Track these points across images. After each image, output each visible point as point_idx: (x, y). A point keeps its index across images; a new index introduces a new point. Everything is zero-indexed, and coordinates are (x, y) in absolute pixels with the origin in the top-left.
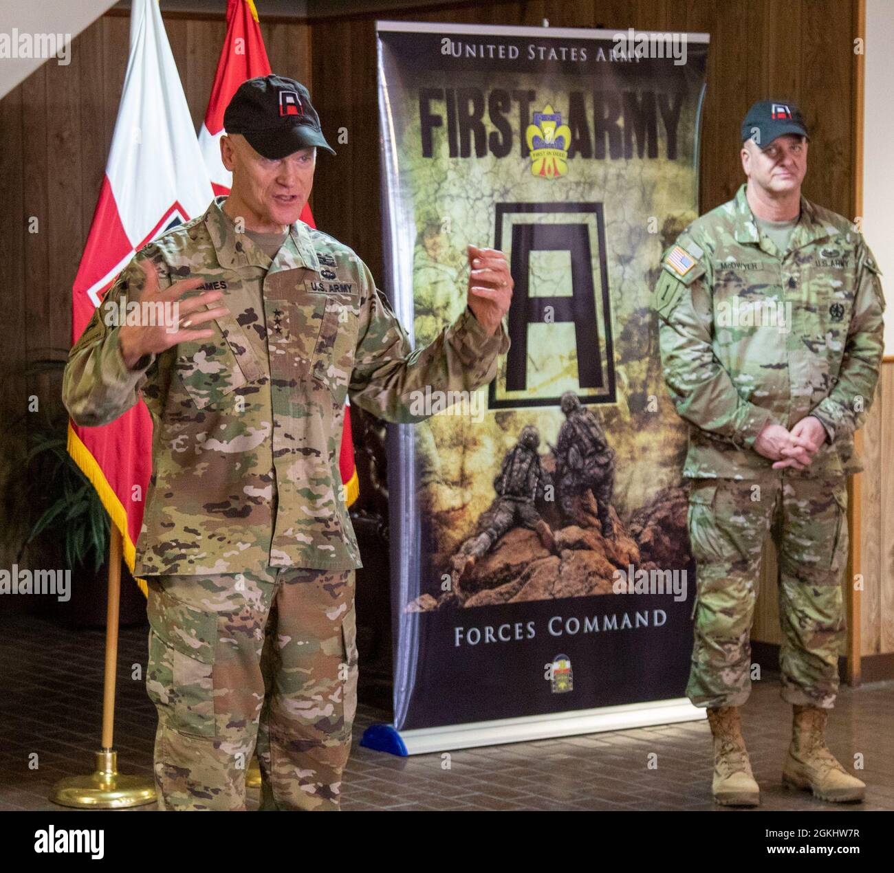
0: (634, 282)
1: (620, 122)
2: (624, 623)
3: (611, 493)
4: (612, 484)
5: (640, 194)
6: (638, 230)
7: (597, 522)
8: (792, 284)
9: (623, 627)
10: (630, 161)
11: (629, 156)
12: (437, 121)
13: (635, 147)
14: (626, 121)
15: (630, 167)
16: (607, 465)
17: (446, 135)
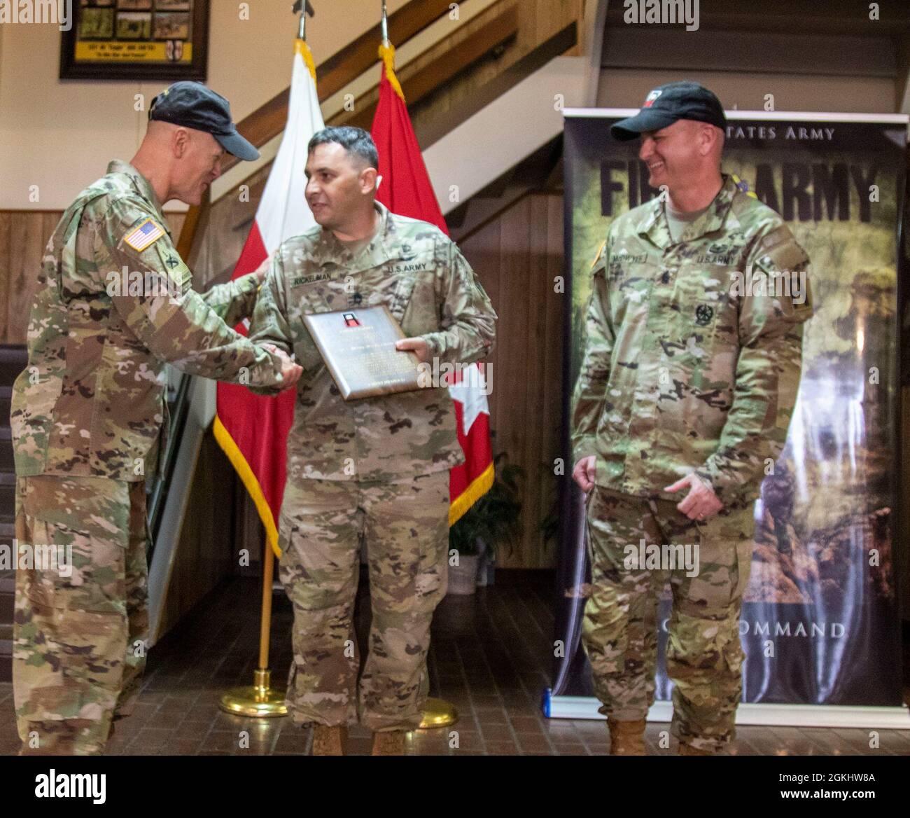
0: (821, 328)
1: (810, 189)
2: (798, 631)
3: (790, 513)
4: (791, 506)
5: (829, 251)
6: (827, 283)
7: (774, 538)
8: (665, 278)
9: (797, 634)
10: (820, 223)
11: (818, 218)
12: (619, 187)
13: (825, 211)
14: (815, 189)
15: (819, 229)
16: (787, 488)
17: (627, 199)
